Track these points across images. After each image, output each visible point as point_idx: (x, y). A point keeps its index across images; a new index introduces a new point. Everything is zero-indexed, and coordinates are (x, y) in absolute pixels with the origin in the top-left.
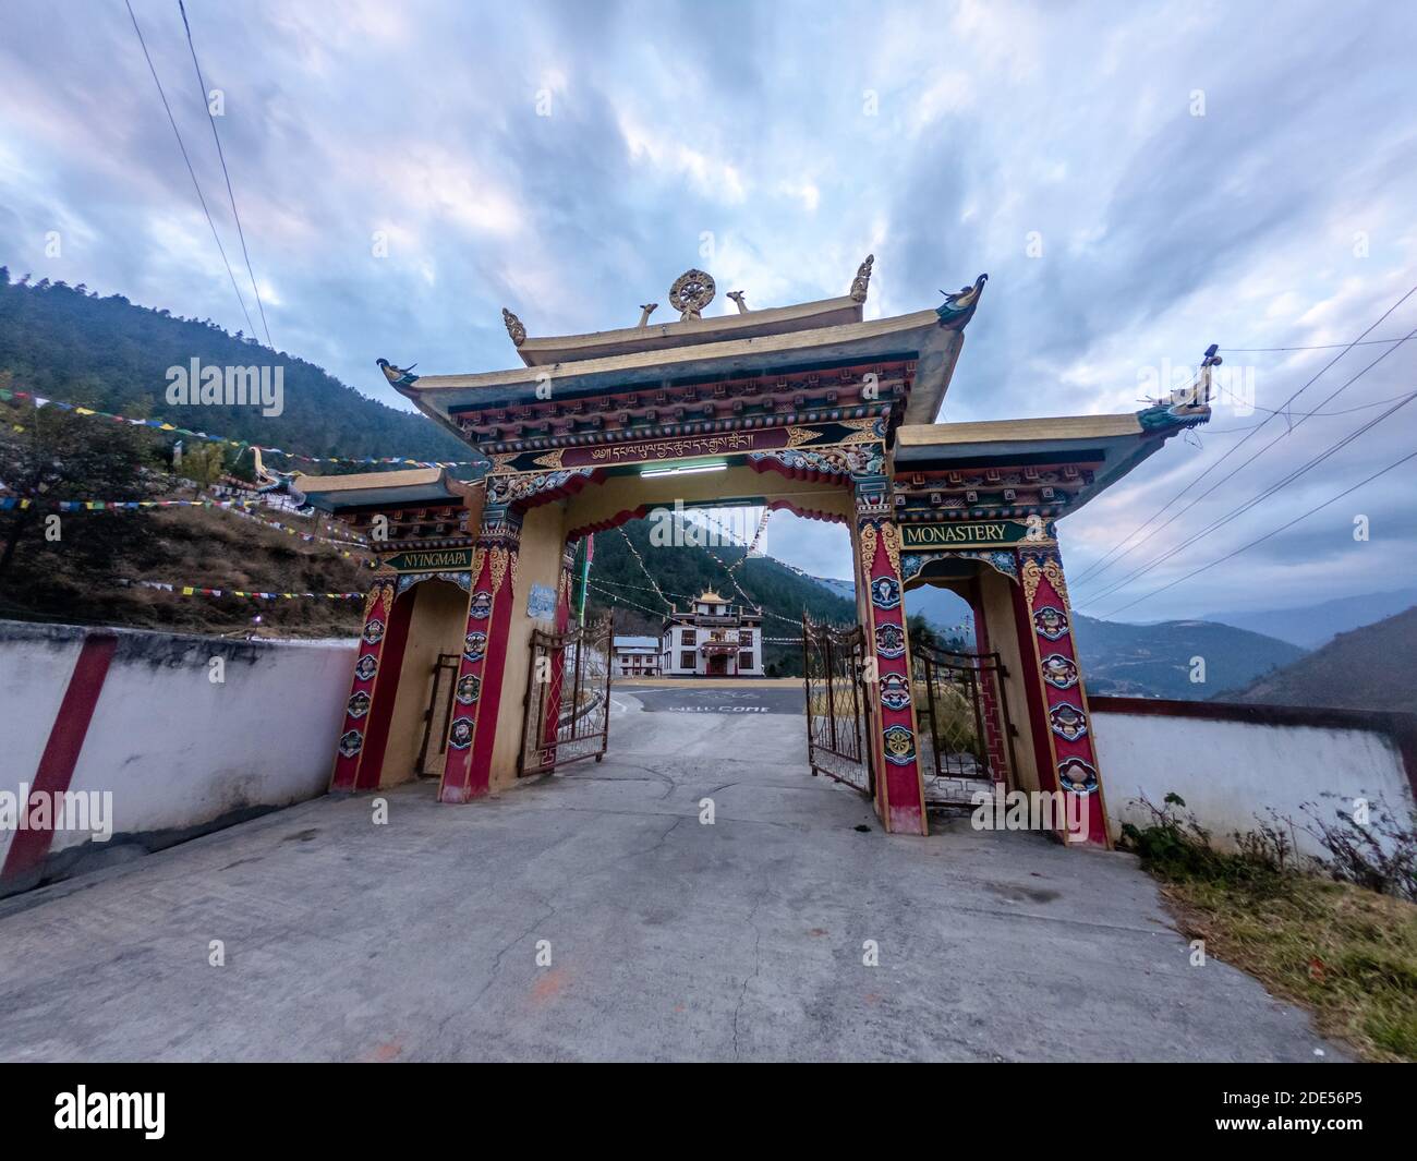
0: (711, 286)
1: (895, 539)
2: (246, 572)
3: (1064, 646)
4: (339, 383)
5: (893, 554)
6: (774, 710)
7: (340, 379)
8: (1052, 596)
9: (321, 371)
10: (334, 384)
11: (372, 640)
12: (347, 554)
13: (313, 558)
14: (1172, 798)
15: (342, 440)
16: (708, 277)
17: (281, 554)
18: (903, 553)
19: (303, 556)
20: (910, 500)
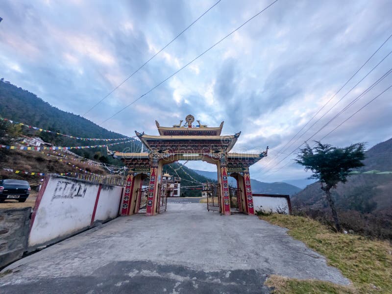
0: (194, 119)
1: (226, 170)
2: (30, 165)
3: (249, 187)
4: (42, 100)
5: (226, 172)
6: (192, 202)
7: (42, 99)
8: (248, 179)
9: (35, 96)
10: (40, 101)
11: (129, 185)
12: (61, 160)
13: (50, 161)
14: (261, 206)
15: (42, 119)
16: (193, 117)
17: (40, 160)
18: (228, 172)
19: (47, 160)
20: (229, 164)
